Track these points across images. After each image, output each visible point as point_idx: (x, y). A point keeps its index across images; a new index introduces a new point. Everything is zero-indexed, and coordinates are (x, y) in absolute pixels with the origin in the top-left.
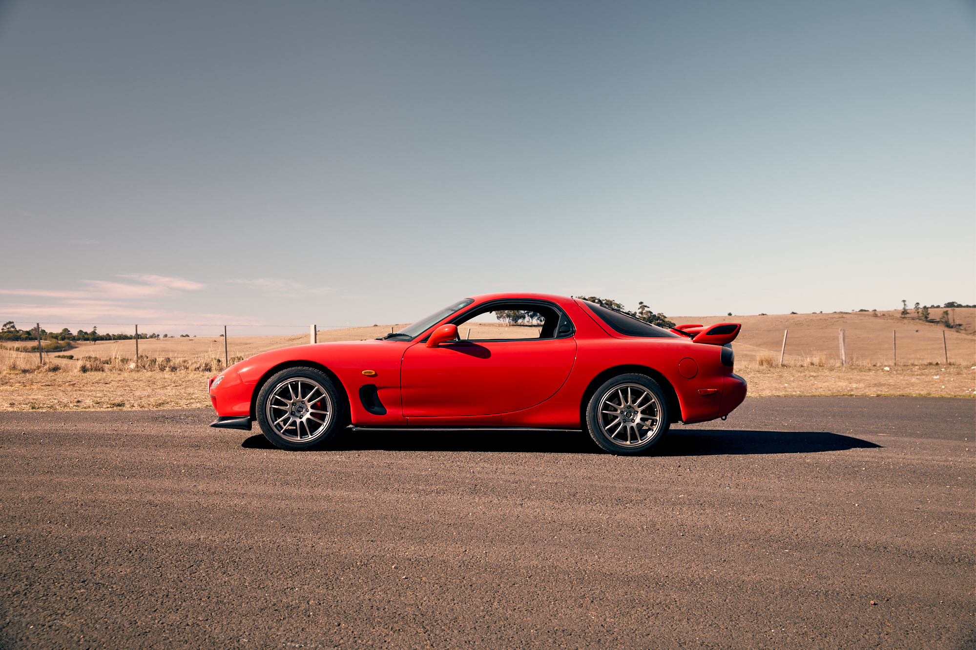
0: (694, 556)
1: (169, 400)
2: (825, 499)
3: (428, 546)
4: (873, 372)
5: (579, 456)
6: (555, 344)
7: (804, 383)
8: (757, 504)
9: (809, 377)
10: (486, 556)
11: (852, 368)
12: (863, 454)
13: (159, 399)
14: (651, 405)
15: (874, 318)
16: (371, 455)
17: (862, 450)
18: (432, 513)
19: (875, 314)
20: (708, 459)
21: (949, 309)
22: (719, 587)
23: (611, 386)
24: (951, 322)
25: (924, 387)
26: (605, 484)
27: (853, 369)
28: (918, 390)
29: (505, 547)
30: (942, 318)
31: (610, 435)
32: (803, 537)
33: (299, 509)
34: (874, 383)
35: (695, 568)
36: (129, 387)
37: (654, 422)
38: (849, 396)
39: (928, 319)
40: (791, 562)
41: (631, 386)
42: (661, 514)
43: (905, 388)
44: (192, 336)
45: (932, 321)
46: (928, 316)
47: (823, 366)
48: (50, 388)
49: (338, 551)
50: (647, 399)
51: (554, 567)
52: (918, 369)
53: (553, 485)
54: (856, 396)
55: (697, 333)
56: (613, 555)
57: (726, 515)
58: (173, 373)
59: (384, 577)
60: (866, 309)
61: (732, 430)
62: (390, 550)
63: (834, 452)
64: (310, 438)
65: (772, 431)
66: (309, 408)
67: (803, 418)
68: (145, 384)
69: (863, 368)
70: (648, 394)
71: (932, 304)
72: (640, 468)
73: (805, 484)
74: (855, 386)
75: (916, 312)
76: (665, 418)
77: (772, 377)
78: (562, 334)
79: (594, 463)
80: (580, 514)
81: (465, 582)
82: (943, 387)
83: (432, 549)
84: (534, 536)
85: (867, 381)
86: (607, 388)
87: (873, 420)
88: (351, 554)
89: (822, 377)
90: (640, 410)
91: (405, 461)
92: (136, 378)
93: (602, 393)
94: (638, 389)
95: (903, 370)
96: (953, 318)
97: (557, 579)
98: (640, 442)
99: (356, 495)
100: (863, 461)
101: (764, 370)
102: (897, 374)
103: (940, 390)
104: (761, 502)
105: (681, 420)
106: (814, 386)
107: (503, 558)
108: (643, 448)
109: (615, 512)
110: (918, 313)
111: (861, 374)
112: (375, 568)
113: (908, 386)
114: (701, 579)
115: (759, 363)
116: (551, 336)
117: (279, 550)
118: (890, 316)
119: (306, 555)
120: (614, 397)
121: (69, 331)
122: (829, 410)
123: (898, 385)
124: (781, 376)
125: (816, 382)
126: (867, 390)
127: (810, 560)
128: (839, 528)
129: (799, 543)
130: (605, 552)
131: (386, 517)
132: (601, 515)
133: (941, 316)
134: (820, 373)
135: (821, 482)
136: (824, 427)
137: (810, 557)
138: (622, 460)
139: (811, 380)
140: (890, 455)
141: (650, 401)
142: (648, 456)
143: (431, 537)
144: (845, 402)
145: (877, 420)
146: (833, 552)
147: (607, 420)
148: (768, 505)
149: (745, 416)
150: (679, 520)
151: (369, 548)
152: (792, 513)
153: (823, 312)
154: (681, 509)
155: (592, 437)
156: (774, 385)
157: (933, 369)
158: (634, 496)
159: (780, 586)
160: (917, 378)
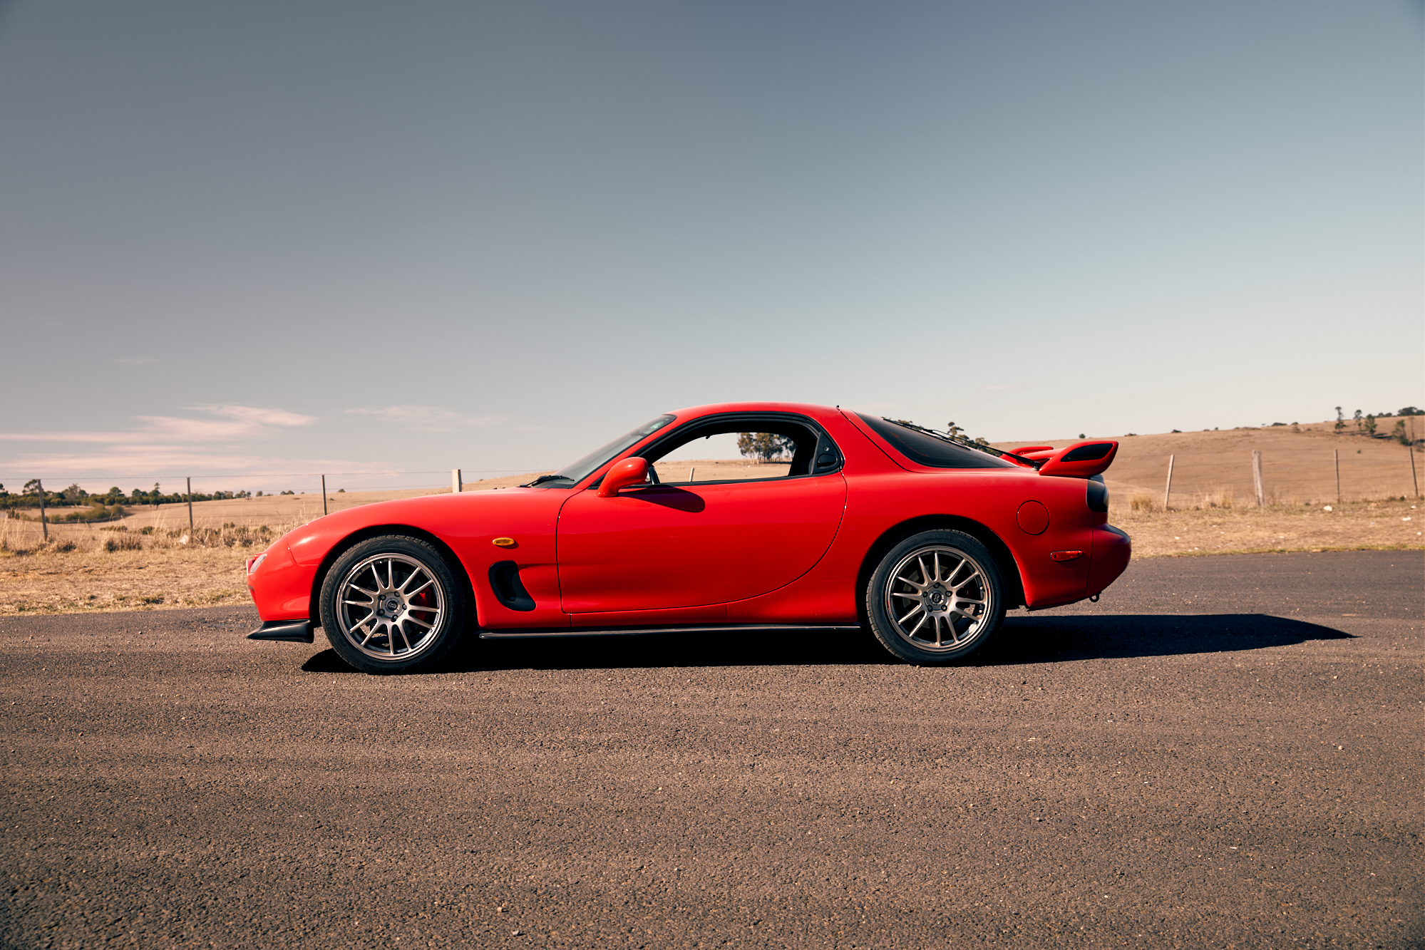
0: (1065, 866)
1: (232, 591)
2: (1282, 737)
3: (574, 860)
4: (1308, 513)
5: (857, 669)
6: (812, 484)
7: (1205, 534)
8: (1164, 751)
9: (1211, 525)
10: (678, 879)
11: (1274, 509)
12: (1327, 650)
13: (218, 590)
14: (973, 580)
15: (1294, 435)
16: (509, 679)
17: (1323, 642)
18: (593, 790)
19: (1296, 429)
20: (1071, 668)
21: (1406, 418)
22: (1118, 936)
23: (906, 552)
24: (1409, 437)
25: (1390, 535)
26: (900, 721)
27: (1276, 511)
28: (1380, 539)
29: (715, 857)
30: (1395, 432)
31: (907, 632)
32: (1258, 817)
33: (357, 787)
34: (1312, 531)
35: (1067, 893)
36: (175, 573)
37: (979, 608)
38: (1278, 552)
39: (1376, 433)
40: (1246, 874)
41: (939, 551)
42: (998, 778)
43: (1360, 537)
44: (300, 493)
45: (1381, 437)
46: (1374, 429)
47: (1229, 508)
48: (53, 577)
49: (405, 875)
50: (966, 571)
51: (803, 898)
52: (1375, 507)
53: (811, 725)
54: (1289, 552)
55: (1044, 459)
56: (914, 869)
57: (1114, 775)
58: (245, 549)
59: (478, 932)
60: (1283, 422)
61: (1105, 614)
62: (502, 869)
63: (1279, 649)
64: (410, 652)
65: (1169, 614)
66: (407, 603)
67: (1215, 591)
68: (199, 567)
69: (1292, 509)
70: (967, 562)
71: (1380, 412)
72: (959, 688)
73: (1242, 709)
74: (1282, 537)
75: (1357, 424)
76: (998, 602)
77: (1155, 527)
78: (822, 468)
79: (880, 681)
80: (856, 782)
81: (631, 939)
82: (1419, 534)
83: (581, 866)
84: (770, 831)
85: (1300, 529)
86: (899, 555)
87: (1328, 591)
88: (427, 881)
89: (1231, 525)
90: (955, 589)
91: (565, 687)
92: (186, 559)
93: (892, 563)
94: (950, 555)
95: (1352, 509)
96: (1412, 430)
97: (808, 925)
98: (957, 642)
99: (468, 756)
100: (1331, 664)
101: (1141, 517)
102: (1345, 516)
103: (1415, 538)
104: (1171, 747)
105: (1024, 603)
106: (1219, 539)
107: (709, 881)
108: (962, 653)
109: (916, 776)
110: (1360, 425)
111: (1289, 517)
112: (466, 912)
113: (1365, 534)
114: (1082, 917)
115: (1132, 506)
116: (806, 472)
117: (295, 877)
118: (1318, 431)
119: (342, 887)
120: (911, 570)
121: (120, 491)
122: (1252, 575)
123: (1349, 533)
124: (1168, 525)
125: (1222, 533)
126: (1302, 542)
127: (1281, 868)
128: (1319, 796)
129: (1253, 831)
130: (899, 861)
131: (509, 799)
132: (892, 782)
133: (1394, 429)
134: (1227, 518)
135: (1268, 705)
136: (1252, 605)
137: (1281, 860)
138: (927, 673)
139: (1215, 530)
140: (1372, 651)
141: (971, 574)
142: (971, 666)
143: (581, 840)
144: (1275, 563)
145: (1333, 590)
146: (1320, 849)
147: (901, 607)
148: (1185, 753)
149: (1122, 591)
150: (1032, 788)
151: (465, 867)
152: (1230, 767)
153: (1219, 429)
154: (1033, 765)
155: (877, 636)
156: (1159, 539)
157: (1397, 506)
158: (949, 742)
159: (1236, 929)
160: (1377, 522)
